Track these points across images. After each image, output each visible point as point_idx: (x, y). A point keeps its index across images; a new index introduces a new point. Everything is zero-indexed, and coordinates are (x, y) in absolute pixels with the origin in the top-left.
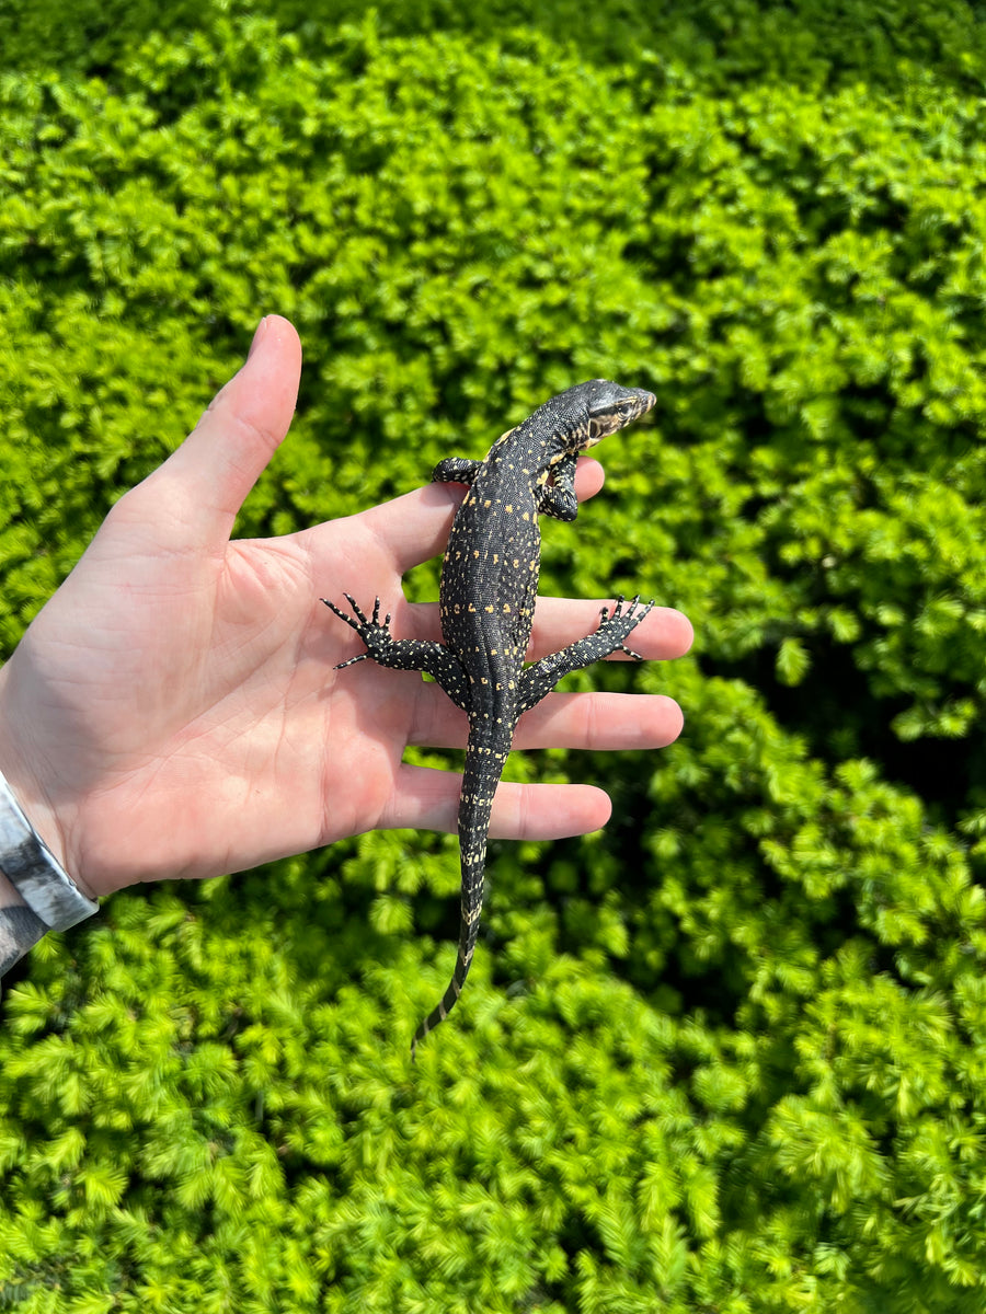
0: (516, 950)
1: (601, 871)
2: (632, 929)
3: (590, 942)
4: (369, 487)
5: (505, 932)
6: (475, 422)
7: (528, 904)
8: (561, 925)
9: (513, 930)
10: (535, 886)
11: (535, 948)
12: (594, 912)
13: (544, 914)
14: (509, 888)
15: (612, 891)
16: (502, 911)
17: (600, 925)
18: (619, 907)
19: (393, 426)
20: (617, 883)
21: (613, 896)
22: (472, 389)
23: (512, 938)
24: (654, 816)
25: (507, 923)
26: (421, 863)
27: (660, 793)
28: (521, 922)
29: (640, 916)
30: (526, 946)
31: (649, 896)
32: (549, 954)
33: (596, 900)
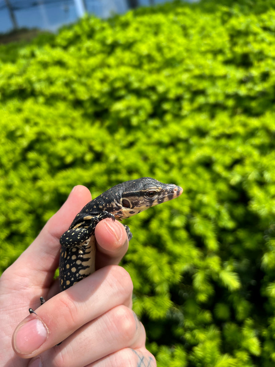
0: (199, 352)
1: (242, 308)
2: (262, 340)
3: (240, 348)
4: (125, 143)
5: (192, 341)
6: (168, 117)
7: (204, 326)
8: (223, 337)
9: (197, 340)
10: (207, 316)
11: (209, 351)
12: (240, 331)
13: (213, 331)
14: (193, 317)
15: (248, 319)
16: (191, 330)
17: (244, 338)
18: (253, 327)
19: (135, 121)
20: (251, 315)
21: (249, 322)
22: (166, 106)
23: (196, 345)
24: (266, 279)
25: (194, 336)
26: (143, 301)
27: (268, 265)
28: (201, 335)
29: (265, 333)
30: (204, 349)
31: (270, 321)
32: (217, 354)
33: (241, 324)
